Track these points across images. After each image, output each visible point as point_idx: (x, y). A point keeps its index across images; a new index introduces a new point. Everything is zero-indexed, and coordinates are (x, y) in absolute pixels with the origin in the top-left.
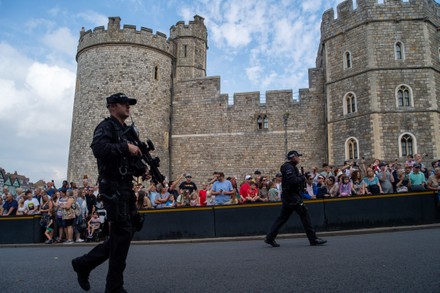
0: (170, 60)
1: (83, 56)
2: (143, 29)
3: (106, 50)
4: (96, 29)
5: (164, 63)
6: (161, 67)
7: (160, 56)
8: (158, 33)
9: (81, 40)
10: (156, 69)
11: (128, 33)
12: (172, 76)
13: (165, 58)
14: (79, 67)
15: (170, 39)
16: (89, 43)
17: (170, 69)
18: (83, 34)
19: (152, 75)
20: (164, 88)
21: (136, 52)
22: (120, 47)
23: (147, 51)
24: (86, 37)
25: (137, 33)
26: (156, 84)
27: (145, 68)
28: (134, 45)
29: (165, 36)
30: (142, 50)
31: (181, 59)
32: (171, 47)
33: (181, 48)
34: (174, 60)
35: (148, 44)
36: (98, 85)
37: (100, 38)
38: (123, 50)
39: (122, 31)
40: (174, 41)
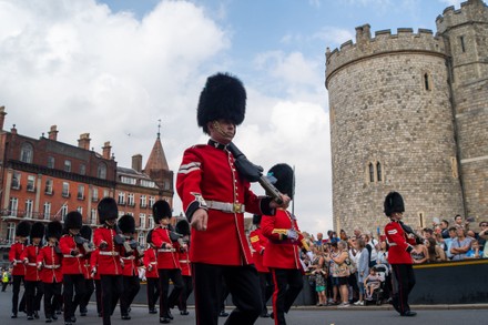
0: (443, 61)
1: (333, 80)
2: (400, 30)
3: (359, 68)
4: (343, 46)
5: (435, 66)
6: (432, 73)
7: (428, 59)
8: (421, 31)
9: (328, 62)
10: (426, 76)
11: (382, 40)
12: (449, 81)
13: (435, 61)
14: (330, 94)
15: (439, 34)
16: (337, 64)
17: (444, 72)
18: (329, 55)
19: (422, 85)
20: (441, 99)
21: (395, 61)
22: (375, 61)
23: (410, 56)
24: (333, 58)
25: (394, 37)
26: (429, 96)
27: (410, 79)
28: (392, 53)
29: (430, 32)
30: (403, 57)
31: (458, 56)
32: (442, 44)
33: (455, 42)
34: (449, 60)
35: (409, 48)
36: (356, 111)
37: (350, 55)
38: (379, 62)
39: (374, 40)
40: (444, 35)
